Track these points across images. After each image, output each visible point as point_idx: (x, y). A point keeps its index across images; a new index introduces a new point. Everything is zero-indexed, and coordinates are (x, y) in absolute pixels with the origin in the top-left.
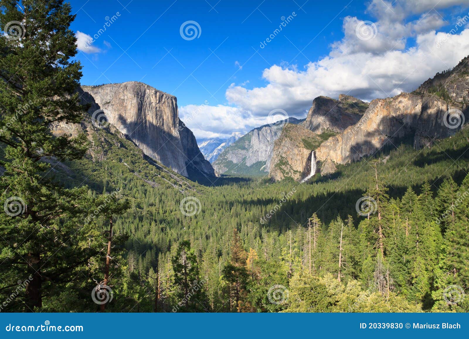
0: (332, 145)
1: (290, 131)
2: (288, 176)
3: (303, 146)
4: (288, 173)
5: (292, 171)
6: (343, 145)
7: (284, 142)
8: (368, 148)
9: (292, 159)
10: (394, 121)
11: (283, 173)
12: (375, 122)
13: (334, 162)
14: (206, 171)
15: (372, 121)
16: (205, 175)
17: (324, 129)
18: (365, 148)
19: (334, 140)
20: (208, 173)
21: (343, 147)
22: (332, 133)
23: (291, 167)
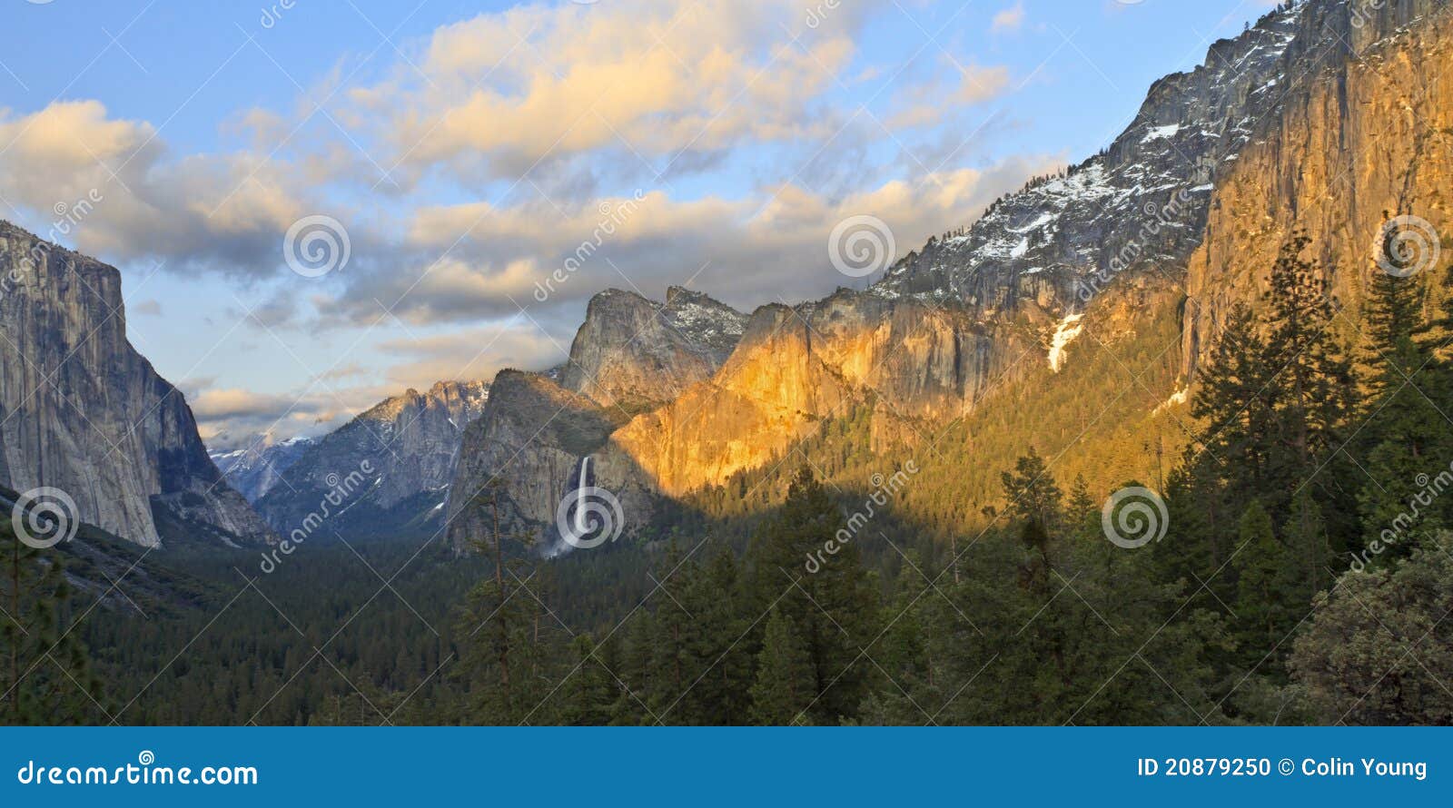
0: (641, 440)
1: (515, 395)
2: (507, 537)
3: (555, 441)
4: (505, 529)
5: (519, 522)
6: (676, 440)
7: (494, 428)
8: (748, 449)
9: (519, 483)
10: (818, 371)
11: (491, 529)
12: (767, 373)
13: (649, 490)
14: (229, 526)
15: (759, 368)
16: (227, 540)
17: (621, 389)
18: (740, 447)
19: (647, 425)
20: (238, 533)
21: (676, 446)
22: (644, 402)
23: (517, 511)
